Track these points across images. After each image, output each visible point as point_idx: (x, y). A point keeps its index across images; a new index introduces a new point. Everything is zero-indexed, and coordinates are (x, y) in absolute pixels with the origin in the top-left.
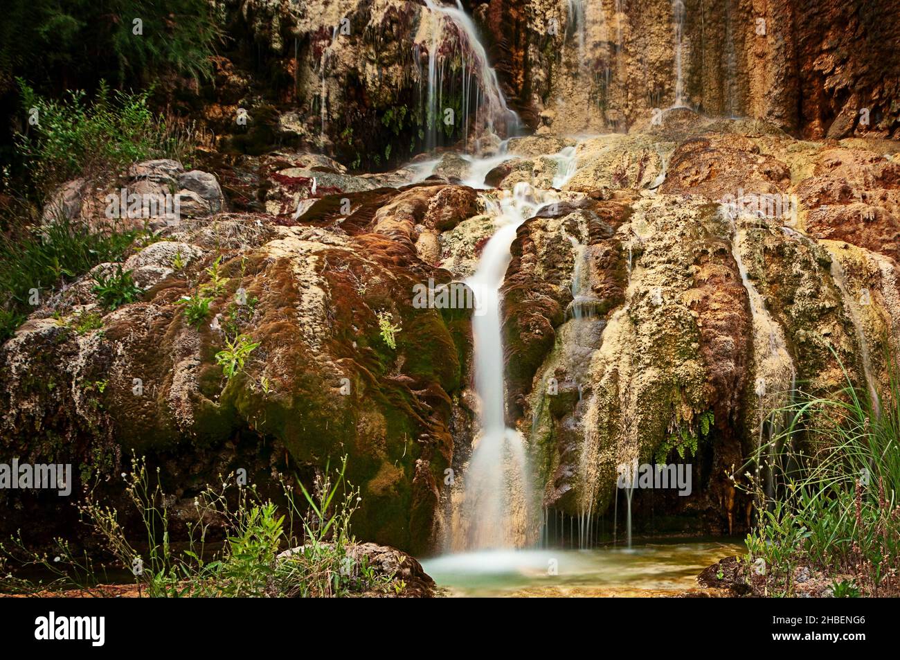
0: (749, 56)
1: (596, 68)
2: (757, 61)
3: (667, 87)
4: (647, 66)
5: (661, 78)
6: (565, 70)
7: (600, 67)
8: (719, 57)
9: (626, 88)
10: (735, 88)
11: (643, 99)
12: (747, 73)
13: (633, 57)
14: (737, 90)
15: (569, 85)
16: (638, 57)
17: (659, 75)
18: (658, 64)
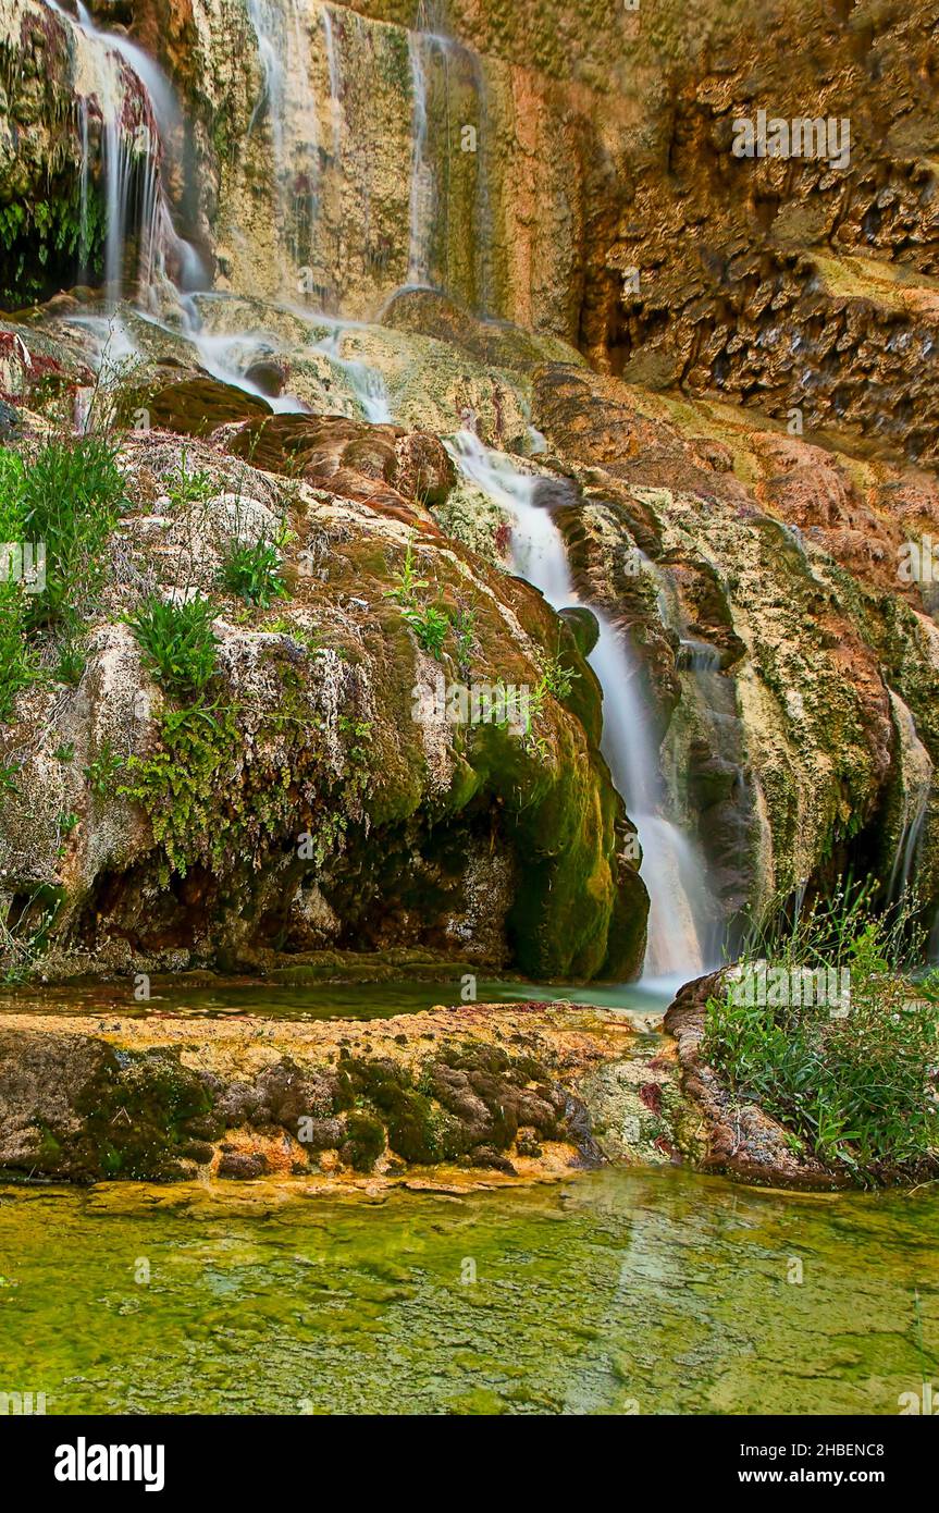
0: (507, 220)
1: (298, 190)
2: (519, 230)
3: (397, 246)
4: (369, 202)
5: (390, 228)
6: (242, 179)
7: (304, 189)
8: (469, 211)
9: (335, 233)
10: (489, 268)
11: (359, 258)
12: (505, 247)
13: (349, 181)
14: (493, 273)
15: (248, 207)
16: (358, 183)
17: (387, 224)
18: (388, 204)
